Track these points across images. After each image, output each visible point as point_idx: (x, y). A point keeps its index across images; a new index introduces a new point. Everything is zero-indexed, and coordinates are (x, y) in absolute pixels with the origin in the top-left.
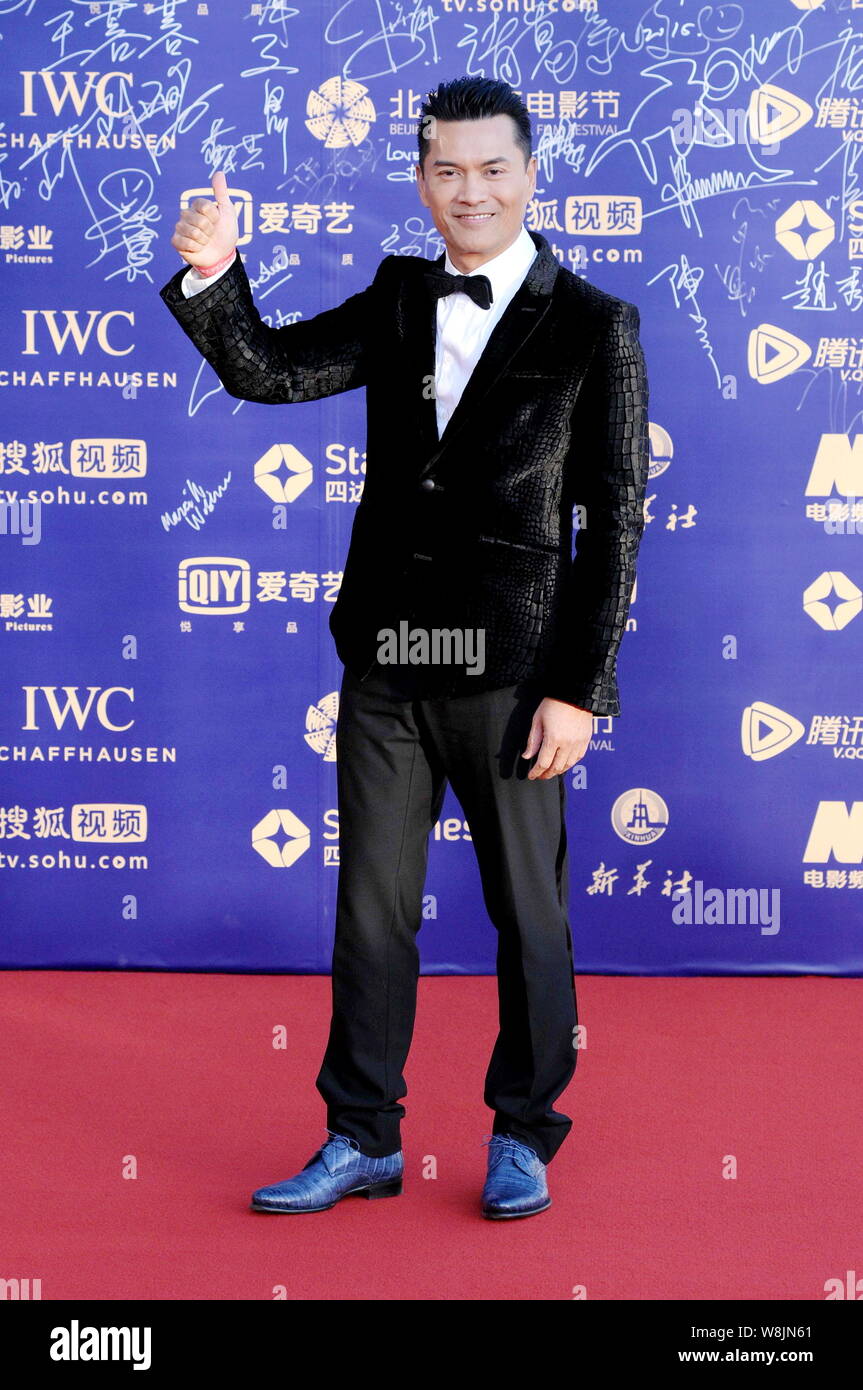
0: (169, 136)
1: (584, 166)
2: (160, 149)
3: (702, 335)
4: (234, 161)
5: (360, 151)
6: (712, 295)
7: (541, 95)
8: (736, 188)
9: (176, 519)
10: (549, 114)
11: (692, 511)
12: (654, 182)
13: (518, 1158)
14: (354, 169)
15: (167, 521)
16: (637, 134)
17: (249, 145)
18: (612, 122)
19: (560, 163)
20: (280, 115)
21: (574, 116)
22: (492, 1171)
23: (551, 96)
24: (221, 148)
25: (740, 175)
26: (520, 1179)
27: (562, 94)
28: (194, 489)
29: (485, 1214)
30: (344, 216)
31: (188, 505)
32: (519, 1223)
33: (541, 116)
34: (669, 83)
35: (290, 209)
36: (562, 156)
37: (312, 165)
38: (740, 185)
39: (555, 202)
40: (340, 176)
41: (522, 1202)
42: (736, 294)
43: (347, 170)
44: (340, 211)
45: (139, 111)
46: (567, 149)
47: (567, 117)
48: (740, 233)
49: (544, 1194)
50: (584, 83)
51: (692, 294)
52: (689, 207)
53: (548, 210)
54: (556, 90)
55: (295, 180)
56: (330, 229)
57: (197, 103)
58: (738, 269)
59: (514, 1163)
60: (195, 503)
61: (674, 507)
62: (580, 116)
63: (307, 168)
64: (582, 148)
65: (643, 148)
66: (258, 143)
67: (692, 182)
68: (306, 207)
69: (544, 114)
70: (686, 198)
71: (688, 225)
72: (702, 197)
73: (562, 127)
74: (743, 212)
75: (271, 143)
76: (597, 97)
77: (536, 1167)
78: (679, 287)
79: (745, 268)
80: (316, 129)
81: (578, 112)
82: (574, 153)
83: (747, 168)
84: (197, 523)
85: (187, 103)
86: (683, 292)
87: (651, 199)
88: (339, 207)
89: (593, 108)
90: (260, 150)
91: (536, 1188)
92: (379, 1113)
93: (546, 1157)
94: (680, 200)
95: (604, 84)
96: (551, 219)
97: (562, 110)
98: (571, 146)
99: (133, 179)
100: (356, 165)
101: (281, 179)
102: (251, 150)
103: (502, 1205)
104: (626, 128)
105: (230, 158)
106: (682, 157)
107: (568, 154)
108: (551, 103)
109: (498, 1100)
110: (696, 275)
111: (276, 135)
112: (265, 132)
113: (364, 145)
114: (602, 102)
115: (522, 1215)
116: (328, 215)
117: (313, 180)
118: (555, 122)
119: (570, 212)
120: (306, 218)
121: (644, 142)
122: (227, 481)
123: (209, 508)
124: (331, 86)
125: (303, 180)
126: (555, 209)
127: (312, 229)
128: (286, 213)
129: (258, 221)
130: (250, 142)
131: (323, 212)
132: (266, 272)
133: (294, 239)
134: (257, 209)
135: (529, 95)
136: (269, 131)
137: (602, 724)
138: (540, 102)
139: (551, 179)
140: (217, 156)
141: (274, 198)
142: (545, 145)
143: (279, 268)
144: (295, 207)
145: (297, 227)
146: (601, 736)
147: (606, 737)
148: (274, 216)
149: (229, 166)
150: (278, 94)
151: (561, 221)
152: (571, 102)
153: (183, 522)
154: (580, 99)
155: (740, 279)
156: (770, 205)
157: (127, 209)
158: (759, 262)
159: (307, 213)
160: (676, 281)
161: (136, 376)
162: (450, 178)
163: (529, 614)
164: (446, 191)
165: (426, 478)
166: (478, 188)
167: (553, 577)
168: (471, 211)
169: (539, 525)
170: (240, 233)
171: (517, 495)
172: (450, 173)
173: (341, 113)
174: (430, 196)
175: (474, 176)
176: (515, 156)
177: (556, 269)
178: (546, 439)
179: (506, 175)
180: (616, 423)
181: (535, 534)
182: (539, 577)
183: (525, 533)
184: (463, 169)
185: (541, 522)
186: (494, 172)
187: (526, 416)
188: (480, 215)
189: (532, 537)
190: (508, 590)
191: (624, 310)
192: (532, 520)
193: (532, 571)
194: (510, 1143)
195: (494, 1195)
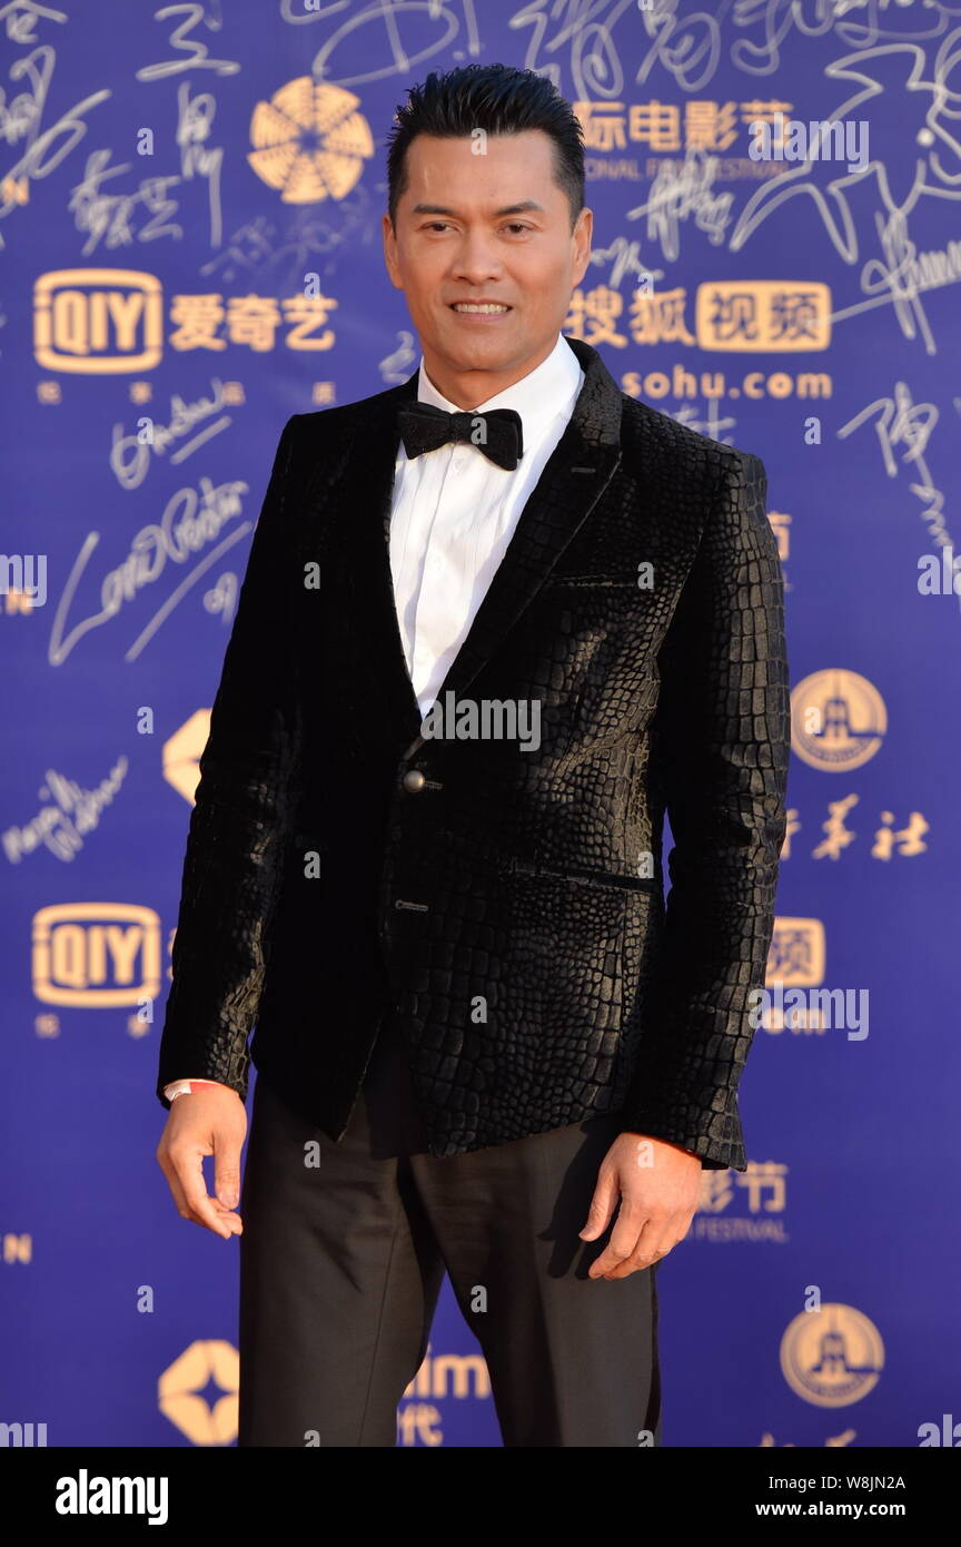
0: (16, 182)
1: (729, 232)
3: (935, 521)
4: (128, 222)
5: (345, 205)
6: (950, 451)
7: (655, 108)
9: (30, 840)
10: (668, 141)
11: (918, 825)
12: (850, 256)
14: (335, 238)
15: (14, 844)
16: (818, 176)
17: (154, 195)
19: (688, 229)
20: (208, 145)
21: (713, 144)
23: (673, 110)
24: (104, 204)
27: (693, 108)
28: (62, 789)
30: (317, 319)
31: (49, 817)
33: (656, 145)
34: (876, 87)
35: (225, 306)
36: (692, 214)
37: (262, 232)
39: (678, 293)
40: (311, 248)
43: (323, 239)
44: (310, 310)
46: (701, 202)
47: (701, 147)
50: (729, 87)
51: (916, 451)
52: (910, 303)
53: (668, 309)
54: (680, 99)
55: (231, 258)
56: (295, 341)
57: (64, 124)
60: (64, 813)
61: (888, 817)
62: (724, 145)
63: (254, 236)
64: (726, 200)
65: (831, 201)
66: (171, 193)
67: (917, 258)
68: (252, 303)
69: (662, 141)
70: (905, 286)
71: (910, 331)
72: (934, 283)
73: (691, 165)
75: (191, 194)
76: (750, 113)
78: (894, 439)
80: (268, 168)
81: (719, 138)
82: (712, 209)
84: (65, 847)
85: (46, 123)
86: (901, 448)
87: (844, 288)
88: (309, 303)
89: (744, 132)
90: (172, 206)
94: (896, 289)
95: (764, 90)
96: (673, 323)
97: (691, 134)
98: (707, 196)
100: (337, 229)
102: (157, 205)
104: (802, 165)
105: (122, 217)
106: (899, 216)
107: (701, 210)
108: (673, 123)
110: (923, 418)
111: (200, 181)
112: (180, 172)
113: (352, 196)
116: (292, 317)
117: (263, 258)
118: (679, 156)
119: (705, 310)
120: (254, 321)
121: (830, 188)
122: (118, 773)
123: (88, 820)
124: (294, 95)
125: (246, 254)
126: (680, 307)
127: (263, 342)
128: (217, 315)
129: (169, 327)
130: (156, 193)
131: (282, 311)
132: (185, 415)
133: (233, 359)
134: (167, 307)
135: (636, 110)
136: (188, 170)
137: (767, 1193)
138: (654, 123)
139: (671, 254)
140: (97, 215)
141: (197, 288)
142: (662, 196)
143: (205, 408)
144: (236, 302)
145: (237, 336)
146: (764, 1215)
147: (774, 1216)
148: (197, 319)
149: (121, 233)
150: (203, 109)
151: (691, 326)
152: (706, 122)
153: (42, 848)
154: (723, 114)
159: (253, 314)
160: (889, 428)
162: (440, 235)
163: (599, 998)
164: (433, 259)
165: (411, 767)
166: (488, 254)
167: (637, 932)
168: (472, 294)
169: (607, 840)
170: (139, 348)
171: (571, 789)
172: (439, 228)
173: (310, 142)
174: (406, 269)
175: (481, 234)
176: (555, 202)
177: (619, 404)
178: (620, 692)
179: (538, 236)
180: (741, 663)
181: (602, 856)
182: (615, 929)
183: (587, 855)
184: (463, 222)
185: (611, 836)
186: (516, 229)
187: (588, 648)
188: (489, 302)
189: (599, 862)
190: (563, 956)
191: (745, 464)
192: (597, 832)
193: (601, 923)
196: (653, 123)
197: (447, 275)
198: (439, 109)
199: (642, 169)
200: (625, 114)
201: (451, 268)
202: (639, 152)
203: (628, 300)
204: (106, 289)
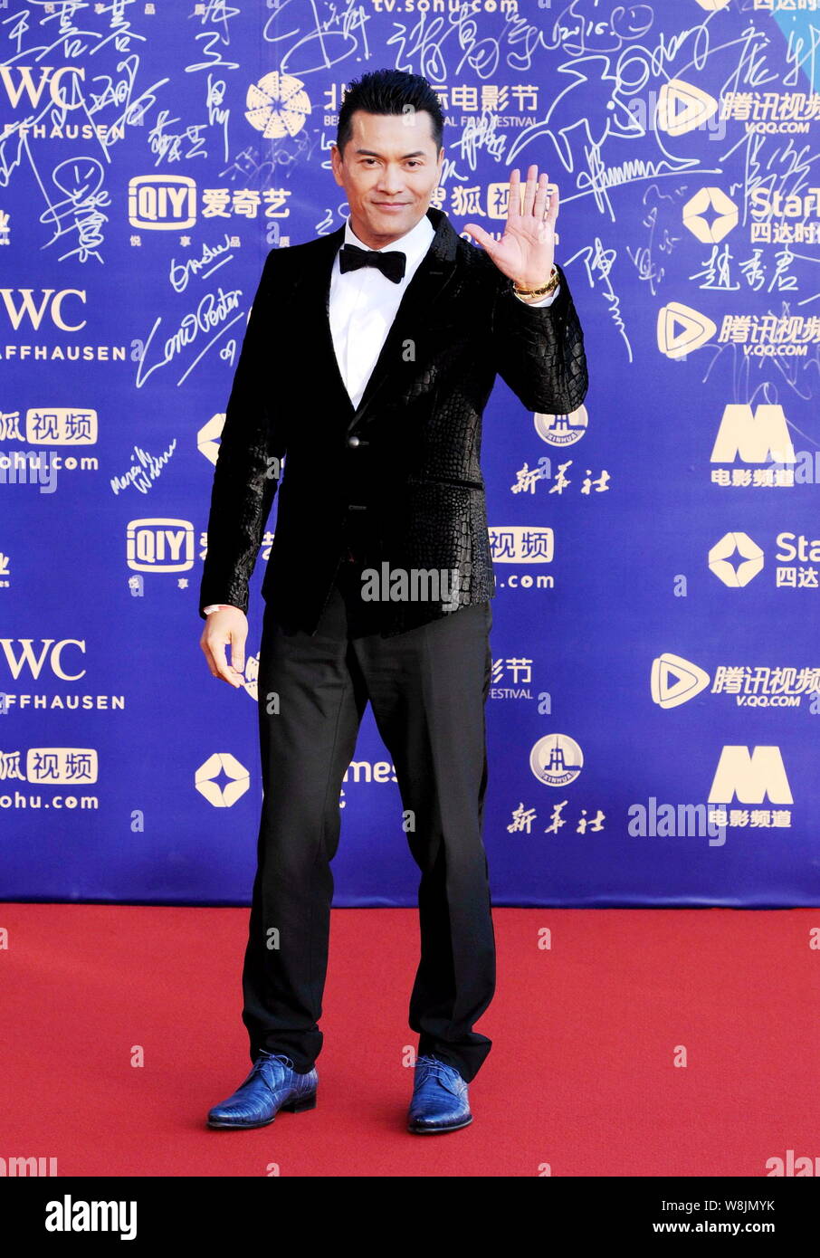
0: (119, 127)
1: (505, 155)
2: (110, 139)
3: (614, 313)
4: (178, 149)
5: (296, 141)
6: (624, 275)
7: (465, 89)
8: (646, 176)
9: (125, 483)
10: (472, 106)
11: (605, 476)
12: (571, 170)
13: (442, 1077)
14: (291, 158)
15: (117, 485)
16: (554, 126)
17: (193, 135)
18: (531, 114)
19: (482, 153)
20: (222, 107)
21: (496, 109)
22: (419, 1088)
23: (475, 90)
24: (167, 138)
25: (650, 163)
26: (444, 1097)
27: (485, 88)
28: (142, 456)
29: (410, 1129)
30: (282, 201)
31: (136, 470)
33: (465, 109)
34: (584, 79)
35: (231, 195)
36: (485, 145)
37: (251, 154)
38: (650, 173)
39: (478, 188)
40: (278, 164)
41: (446, 1117)
42: (646, 275)
44: (278, 197)
45: (90, 103)
46: (489, 140)
47: (489, 110)
48: (650, 217)
49: (466, 1110)
50: (504, 77)
51: (605, 275)
52: (602, 193)
53: (471, 196)
54: (478, 84)
55: (235, 168)
56: (268, 213)
57: (144, 96)
58: (648, 251)
59: (438, 1082)
60: (143, 469)
61: (589, 472)
62: (502, 109)
63: (247, 157)
64: (503, 138)
65: (560, 139)
66: (202, 134)
67: (606, 170)
68: (246, 193)
69: (468, 107)
70: (600, 186)
71: (602, 210)
72: (615, 184)
73: (484, 119)
74: (653, 199)
75: (213, 133)
76: (516, 92)
77: (459, 1086)
78: (593, 268)
79: (655, 251)
81: (499, 105)
82: (495, 144)
83: (658, 157)
84: (144, 486)
85: (135, 96)
86: (597, 272)
87: (566, 184)
88: (277, 193)
89: (513, 101)
90: (203, 140)
91: (458, 1105)
93: (468, 1078)
94: (594, 187)
95: (524, 80)
96: (474, 204)
97: (484, 103)
98: (493, 136)
99: (84, 167)
100: (292, 154)
101: (223, 167)
102: (194, 140)
103: (427, 1121)
104: (544, 120)
105: (175, 147)
106: (596, 147)
107: (489, 144)
108: (475, 96)
109: (423, 1023)
110: (609, 256)
111: (218, 126)
112: (208, 123)
113: (300, 135)
114: (521, 96)
115: (446, 1130)
116: (266, 200)
117: (253, 167)
118: (478, 114)
119: (492, 197)
120: (246, 202)
121: (561, 133)
122: (172, 448)
123: (156, 473)
124: (269, 80)
125: (243, 167)
126: (478, 195)
127: (252, 214)
128: (228, 199)
129: (201, 205)
130: (194, 133)
131: (261, 196)
132: (209, 253)
133: (234, 223)
134: (200, 195)
135: (454, 90)
136: (212, 123)
137: (522, 674)
138: (465, 96)
139: (473, 168)
140: (162, 145)
141: (216, 185)
142: (468, 136)
143: (221, 249)
144: (236, 193)
145: (238, 212)
146: (521, 685)
148: (216, 201)
149: (175, 155)
150: (220, 88)
151: (483, 206)
152: (492, 96)
153: (131, 486)
154: (501, 93)
155: (649, 261)
156: (677, 191)
157: (79, 194)
158: (668, 244)
159: (246, 199)
160: (591, 262)
161: (87, 350)
162: (371, 166)
165: (352, 435)
166: (396, 179)
168: (389, 200)
169: (461, 463)
170: (185, 217)
172: (371, 162)
173: (277, 106)
175: (394, 167)
177: (455, 241)
179: (422, 167)
181: (457, 471)
182: (466, 509)
183: (450, 470)
185: (462, 461)
186: (412, 164)
189: (456, 474)
192: (455, 458)
193: (459, 506)
194: (434, 1063)
195: (419, 1112)
196: (463, 96)
197: (375, 188)
199: (458, 121)
200: (449, 92)
201: (377, 184)
202: (456, 112)
203: (449, 192)
204: (167, 185)
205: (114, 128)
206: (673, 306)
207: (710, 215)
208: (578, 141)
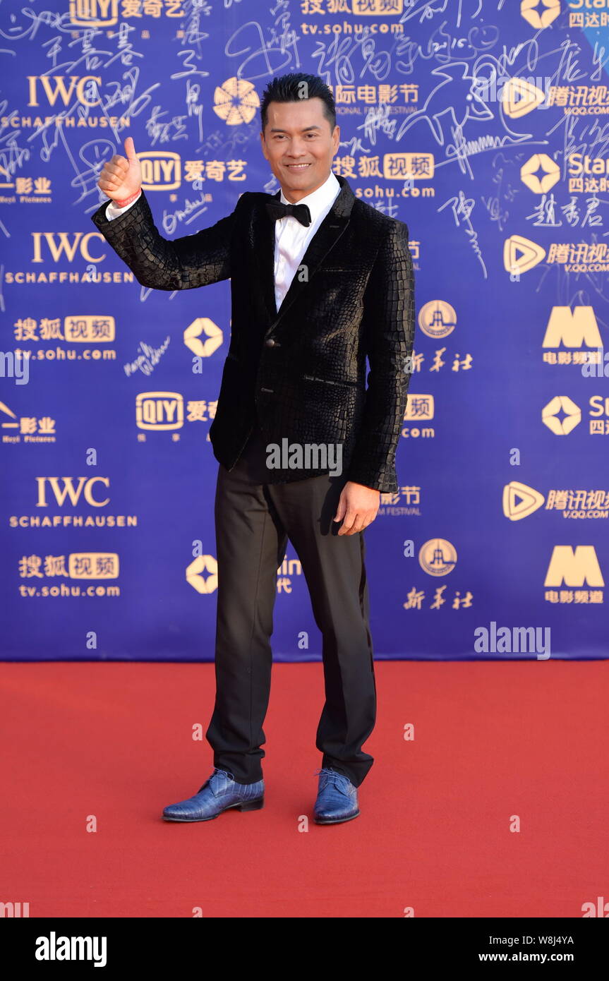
0: (125, 118)
1: (395, 134)
2: (120, 127)
3: (473, 243)
4: (168, 133)
5: (250, 126)
6: (480, 217)
7: (367, 88)
8: (495, 147)
9: (134, 368)
10: (373, 100)
11: (469, 358)
12: (441, 143)
13: (338, 784)
14: (246, 138)
15: (129, 369)
16: (430, 112)
17: (177, 123)
18: (414, 105)
19: (380, 133)
20: (198, 103)
21: (389, 101)
22: (321, 793)
23: (374, 88)
24: (158, 126)
25: (497, 138)
26: (339, 798)
27: (381, 87)
28: (145, 348)
29: (315, 821)
30: (240, 169)
31: (141, 359)
32: (337, 827)
33: (367, 102)
34: (450, 79)
35: (205, 165)
36: (381, 128)
37: (218, 136)
38: (498, 145)
39: (377, 158)
40: (237, 144)
41: (339, 813)
42: (495, 217)
43: (241, 139)
44: (237, 166)
45: (105, 102)
46: (385, 123)
47: (384, 102)
48: (498, 176)
49: (355, 807)
50: (395, 79)
51: (467, 217)
52: (464, 160)
53: (373, 164)
54: (376, 84)
55: (207, 147)
56: (231, 178)
57: (143, 96)
58: (497, 200)
59: (335, 787)
60: (147, 358)
61: (457, 356)
62: (393, 101)
63: (216, 138)
64: (394, 122)
65: (434, 122)
66: (184, 122)
67: (466, 143)
68: (215, 163)
69: (369, 100)
70: (462, 154)
71: (464, 172)
72: (473, 153)
73: (381, 109)
74: (500, 164)
75: (191, 122)
76: (403, 89)
77: (350, 789)
78: (459, 212)
79: (502, 199)
80: (221, 112)
81: (391, 99)
82: (389, 125)
83: (502, 134)
84: (147, 370)
85: (136, 95)
86: (461, 216)
87: (439, 155)
88: (237, 163)
89: (401, 96)
90: (184, 127)
91: (349, 803)
92: (247, 755)
93: (357, 782)
94: (459, 155)
95: (408, 80)
96: (375, 169)
97: (381, 97)
98: (387, 121)
99: (102, 147)
100: (247, 135)
101: (199, 145)
102: (178, 127)
103: (326, 815)
104: (422, 108)
105: (165, 132)
106: (459, 127)
107: (385, 126)
108: (374, 93)
109: (325, 746)
110: (470, 204)
111: (195, 117)
112: (187, 114)
113: (252, 122)
114: (407, 92)
115: (339, 821)
116: (230, 168)
117: (219, 146)
118: (376, 105)
119: (387, 164)
120: (216, 170)
121: (435, 117)
122: (167, 343)
123: (156, 360)
124: (230, 84)
125: (213, 145)
126: (377, 163)
127: (219, 178)
128: (202, 168)
129: (184, 173)
131: (226, 166)
132: (190, 206)
133: (209, 184)
134: (183, 165)
135: (359, 88)
136: (190, 113)
137: (413, 497)
139: (373, 143)
140: (156, 131)
141: (194, 158)
142: (370, 120)
143: (198, 203)
144: (208, 163)
145: (209, 176)
146: (412, 505)
147: (416, 506)
148: (195, 171)
149: (165, 137)
150: (195, 90)
151: (381, 170)
152: (386, 92)
153: (138, 371)
154: (393, 89)
155: (498, 206)
156: (517, 157)
157: (98, 166)
158: (511, 195)
159: (215, 168)
160: (457, 208)
161: (107, 275)
162: (281, 140)
163: (337, 427)
164: (279, 149)
165: (269, 338)
166: (300, 147)
167: (353, 402)
168: (295, 161)
169: (343, 368)
170: (173, 181)
171: (328, 349)
172: (281, 137)
173: (236, 102)
174: (269, 152)
175: (297, 139)
176: (324, 125)
177: (353, 200)
178: (347, 312)
179: (318, 138)
180: (392, 301)
181: (340, 374)
182: (344, 402)
183: (334, 373)
184: (289, 135)
185: (344, 366)
186: (310, 136)
187: (333, 296)
188: (301, 164)
189: (339, 376)
190: (323, 411)
191: (398, 226)
192: (338, 365)
193: (339, 399)
194: (332, 773)
195: (321, 809)
196: (366, 93)
197: (284, 155)
198: (278, 91)
199: (362, 110)
200: (356, 90)
201: (286, 152)
202: (361, 104)
203: (357, 161)
204: (160, 159)
205: (122, 119)
206: (515, 238)
207: (540, 174)
208: (447, 123)
